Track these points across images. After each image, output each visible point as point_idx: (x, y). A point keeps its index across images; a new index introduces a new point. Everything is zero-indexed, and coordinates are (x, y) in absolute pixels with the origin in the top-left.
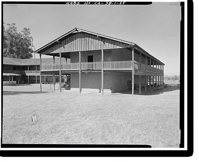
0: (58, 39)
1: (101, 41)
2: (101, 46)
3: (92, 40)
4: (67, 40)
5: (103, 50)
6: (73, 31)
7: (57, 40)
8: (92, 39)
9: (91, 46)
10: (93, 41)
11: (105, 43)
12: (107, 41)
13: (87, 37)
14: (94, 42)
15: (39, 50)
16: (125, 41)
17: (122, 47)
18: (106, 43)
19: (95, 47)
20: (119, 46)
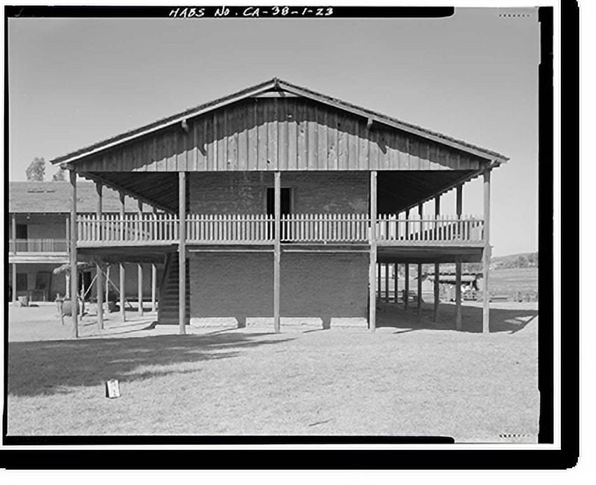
0: (186, 113)
1: (370, 140)
2: (368, 156)
3: (334, 133)
4: (215, 122)
5: (376, 174)
6: (259, 91)
7: (184, 119)
8: (333, 128)
9: (328, 153)
10: (336, 134)
11: (387, 147)
12: (395, 140)
13: (311, 118)
14: (340, 142)
15: (83, 155)
16: (474, 148)
17: (449, 166)
18: (390, 147)
19: (343, 158)
20: (441, 164)
